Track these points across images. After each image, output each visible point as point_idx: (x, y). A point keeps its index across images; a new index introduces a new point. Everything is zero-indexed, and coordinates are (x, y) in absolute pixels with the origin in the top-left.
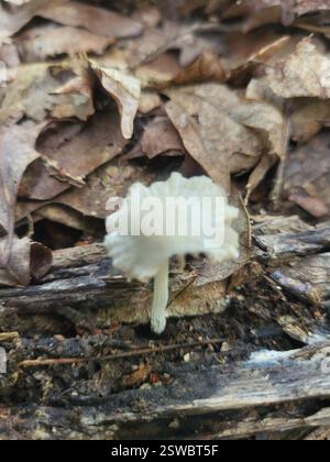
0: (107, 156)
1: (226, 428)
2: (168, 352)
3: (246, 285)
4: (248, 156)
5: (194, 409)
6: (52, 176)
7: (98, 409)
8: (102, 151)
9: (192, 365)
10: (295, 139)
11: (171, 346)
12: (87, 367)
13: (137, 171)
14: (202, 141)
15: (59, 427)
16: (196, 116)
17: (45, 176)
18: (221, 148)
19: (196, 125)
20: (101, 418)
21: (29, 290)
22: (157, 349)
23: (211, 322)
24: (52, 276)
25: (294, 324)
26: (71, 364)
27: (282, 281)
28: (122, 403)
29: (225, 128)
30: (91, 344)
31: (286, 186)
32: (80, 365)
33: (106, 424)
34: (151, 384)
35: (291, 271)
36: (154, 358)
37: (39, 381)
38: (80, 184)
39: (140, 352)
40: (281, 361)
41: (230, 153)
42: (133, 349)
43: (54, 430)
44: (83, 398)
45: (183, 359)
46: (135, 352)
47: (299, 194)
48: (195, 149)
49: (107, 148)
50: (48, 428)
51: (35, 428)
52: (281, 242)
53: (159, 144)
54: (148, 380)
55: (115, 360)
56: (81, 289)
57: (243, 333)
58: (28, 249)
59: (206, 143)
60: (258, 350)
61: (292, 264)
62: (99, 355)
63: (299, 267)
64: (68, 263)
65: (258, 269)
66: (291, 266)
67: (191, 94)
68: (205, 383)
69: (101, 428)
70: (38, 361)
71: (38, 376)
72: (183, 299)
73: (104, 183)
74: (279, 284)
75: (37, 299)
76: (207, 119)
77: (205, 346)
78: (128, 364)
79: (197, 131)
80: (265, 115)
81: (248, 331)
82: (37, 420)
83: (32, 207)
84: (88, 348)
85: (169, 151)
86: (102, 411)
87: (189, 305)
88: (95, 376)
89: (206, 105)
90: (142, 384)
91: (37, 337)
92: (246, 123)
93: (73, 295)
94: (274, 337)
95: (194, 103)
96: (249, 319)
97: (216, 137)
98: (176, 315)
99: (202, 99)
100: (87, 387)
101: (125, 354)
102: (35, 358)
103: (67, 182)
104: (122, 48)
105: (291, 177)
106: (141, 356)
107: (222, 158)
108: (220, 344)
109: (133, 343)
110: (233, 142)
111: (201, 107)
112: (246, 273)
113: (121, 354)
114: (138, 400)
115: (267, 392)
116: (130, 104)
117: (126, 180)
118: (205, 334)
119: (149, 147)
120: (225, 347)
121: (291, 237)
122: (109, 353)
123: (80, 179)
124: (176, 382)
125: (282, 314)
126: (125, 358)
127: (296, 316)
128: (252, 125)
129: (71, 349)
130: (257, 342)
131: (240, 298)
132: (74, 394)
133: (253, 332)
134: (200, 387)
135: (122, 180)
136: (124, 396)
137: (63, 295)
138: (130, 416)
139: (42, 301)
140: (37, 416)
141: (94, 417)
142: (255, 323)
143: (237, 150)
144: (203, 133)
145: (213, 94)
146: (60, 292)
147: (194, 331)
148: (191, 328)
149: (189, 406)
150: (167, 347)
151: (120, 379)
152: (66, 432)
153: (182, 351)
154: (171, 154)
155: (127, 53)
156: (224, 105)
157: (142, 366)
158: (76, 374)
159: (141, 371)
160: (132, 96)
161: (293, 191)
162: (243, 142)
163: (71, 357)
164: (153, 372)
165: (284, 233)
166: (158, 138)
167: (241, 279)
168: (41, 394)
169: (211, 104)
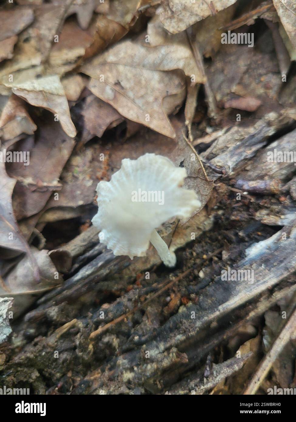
0: (66, 153)
1: (250, 311)
2: (187, 277)
3: (220, 203)
4: (175, 95)
5: (221, 314)
6: (34, 191)
7: (157, 341)
8: (60, 150)
9: (207, 278)
10: (207, 56)
11: (186, 272)
12: (136, 316)
13: (95, 149)
14: (133, 101)
15: (138, 365)
16: (118, 83)
17: (28, 193)
18: (151, 99)
19: (121, 91)
20: (162, 347)
21: (66, 286)
22: (178, 279)
23: (207, 240)
24: (76, 266)
25: (268, 215)
26: (123, 320)
27: (246, 187)
28: (171, 330)
29: (146, 82)
30: (130, 300)
31: (219, 97)
32: (130, 317)
33: (168, 349)
34: (185, 305)
35: (250, 173)
36: (179, 286)
37: (109, 342)
38: (58, 187)
39: (166, 287)
40: (269, 248)
41: (160, 100)
42: (161, 288)
43: (135, 369)
44: (143, 339)
45: (198, 277)
46: (163, 289)
47: (231, 99)
48: (131, 112)
49: (63, 145)
50: (131, 370)
51: (122, 373)
52: (232, 156)
53: (100, 121)
54: (181, 304)
55: (152, 301)
56: (102, 267)
57: (234, 237)
58: (49, 259)
59: (137, 101)
60: (249, 246)
61: (248, 168)
62: (139, 304)
63: (255, 168)
64: (82, 249)
65: (223, 188)
66: (247, 171)
67: (104, 63)
68: (221, 290)
69: (166, 354)
70: (100, 330)
71: (106, 339)
72: (179, 233)
73: (75, 174)
74: (244, 191)
75: (75, 288)
76: (128, 80)
77: (211, 260)
78: (162, 299)
79: (125, 95)
80: (173, 55)
81: (236, 235)
82: (121, 368)
83: (33, 222)
84: (130, 304)
85: (111, 124)
86: (160, 341)
87: (186, 235)
88: (144, 319)
89: (121, 68)
90: (179, 308)
91: (90, 314)
92: (161, 68)
93: (99, 273)
94: (257, 230)
95: (111, 71)
96: (234, 225)
97: (142, 92)
98: (179, 246)
99: (116, 64)
100: (142, 329)
101: (157, 294)
102: (96, 328)
103: (47, 191)
104: (27, 40)
105: (220, 88)
106: (169, 289)
107: (156, 107)
108: (220, 253)
109: (158, 284)
110: (159, 90)
111: (118, 72)
112: (216, 196)
113: (153, 296)
114: (181, 322)
115: (267, 278)
116: (61, 104)
117: (91, 162)
118: (206, 252)
119: (94, 128)
120: (225, 255)
121: (238, 147)
122: (146, 299)
123: (55, 183)
124: (201, 298)
125: (256, 210)
126: (159, 297)
127: (267, 208)
128: (167, 68)
129: (118, 310)
130: (247, 239)
131: (220, 212)
132: (136, 338)
133: (241, 234)
134: (219, 295)
135: (88, 164)
136: (170, 324)
137: (92, 277)
138: (180, 337)
139: (80, 289)
140: (119, 365)
141: (157, 347)
142: (239, 226)
143: (164, 94)
144: (131, 94)
145: (122, 55)
146: (89, 276)
147: (198, 254)
148: (195, 254)
149: (217, 313)
150: (184, 274)
151: (162, 311)
152: (144, 367)
153: (196, 272)
154: (114, 125)
155: (33, 42)
156: (136, 60)
157: (173, 296)
158: (131, 324)
159: (174, 300)
160: (59, 95)
161: (225, 99)
162: (166, 86)
163: (121, 315)
164: (182, 297)
165: (232, 146)
166: (98, 117)
167: (214, 201)
168: (114, 349)
169: (125, 65)
